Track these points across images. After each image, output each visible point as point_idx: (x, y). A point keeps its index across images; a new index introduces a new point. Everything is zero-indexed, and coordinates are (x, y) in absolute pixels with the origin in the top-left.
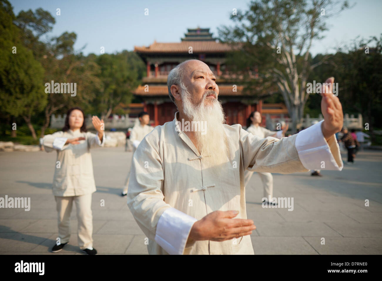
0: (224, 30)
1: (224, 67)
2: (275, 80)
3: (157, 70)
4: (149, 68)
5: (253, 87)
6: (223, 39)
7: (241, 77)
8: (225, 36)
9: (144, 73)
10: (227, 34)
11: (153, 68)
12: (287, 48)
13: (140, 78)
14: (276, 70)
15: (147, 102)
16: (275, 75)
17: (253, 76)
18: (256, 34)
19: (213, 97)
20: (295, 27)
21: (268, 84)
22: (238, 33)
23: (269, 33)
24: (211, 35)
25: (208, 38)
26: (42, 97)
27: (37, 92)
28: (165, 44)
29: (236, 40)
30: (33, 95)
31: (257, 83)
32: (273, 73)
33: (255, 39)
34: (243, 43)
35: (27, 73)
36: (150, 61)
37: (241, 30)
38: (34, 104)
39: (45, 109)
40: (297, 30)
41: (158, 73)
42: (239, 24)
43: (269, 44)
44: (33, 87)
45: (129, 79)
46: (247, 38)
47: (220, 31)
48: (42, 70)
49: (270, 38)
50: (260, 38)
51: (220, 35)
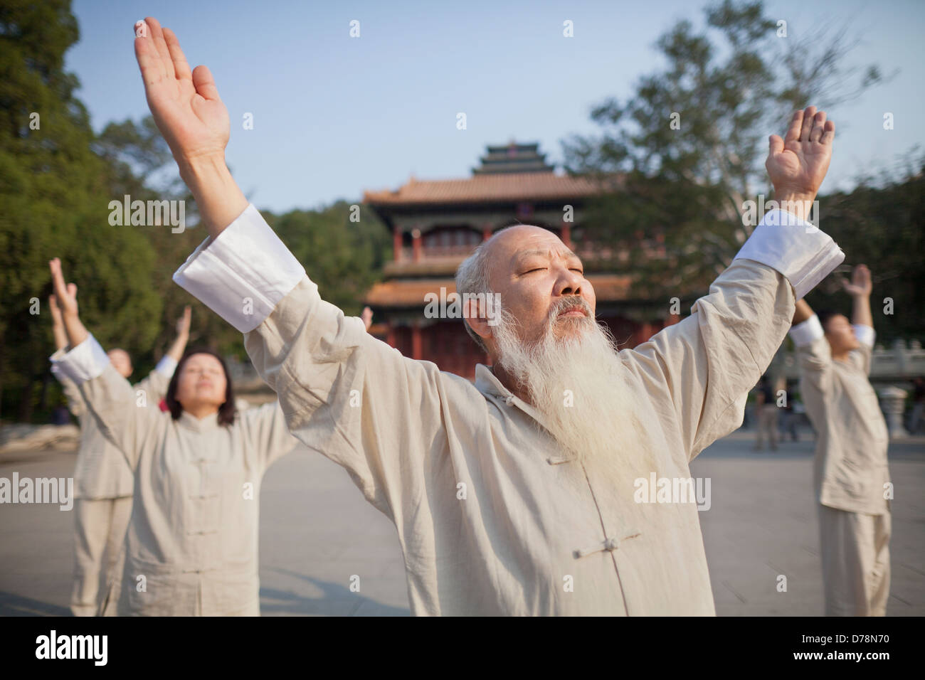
0: (579, 146)
1: (579, 234)
2: (709, 260)
3: (417, 245)
4: (398, 240)
5: (655, 278)
6: (575, 166)
7: (624, 256)
8: (581, 160)
9: (387, 253)
10: (584, 154)
11: (407, 240)
12: (735, 183)
13: (378, 264)
14: (710, 236)
15: (395, 322)
16: (708, 249)
17: (654, 253)
18: (657, 151)
19: (579, 315)
20: (751, 132)
21: (691, 270)
22: (612, 151)
23: (688, 147)
24: (542, 158)
25: (537, 165)
26: (149, 316)
27: (136, 307)
28: (435, 185)
29: (608, 167)
30: (128, 312)
31: (664, 269)
32: (703, 243)
33: (655, 163)
34: (622, 173)
35: (115, 263)
36: (402, 224)
37: (619, 145)
38: (129, 334)
39: (155, 344)
40: (755, 140)
41: (419, 251)
42: (612, 131)
43: (688, 174)
44: (127, 295)
45: (352, 268)
46: (636, 162)
47: (567, 150)
48: (151, 254)
49: (691, 161)
50: (667, 161)
51: (567, 157)
